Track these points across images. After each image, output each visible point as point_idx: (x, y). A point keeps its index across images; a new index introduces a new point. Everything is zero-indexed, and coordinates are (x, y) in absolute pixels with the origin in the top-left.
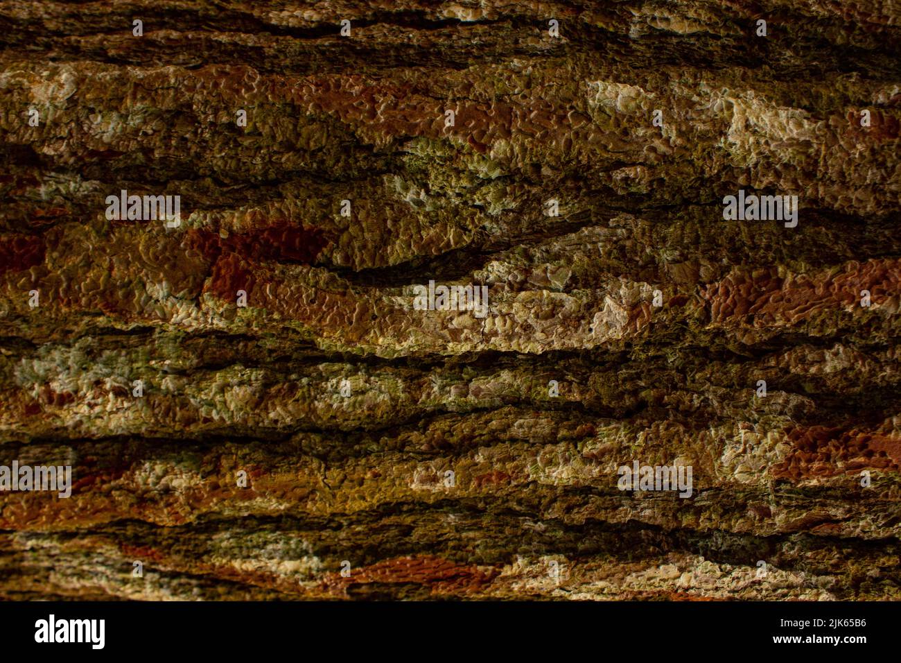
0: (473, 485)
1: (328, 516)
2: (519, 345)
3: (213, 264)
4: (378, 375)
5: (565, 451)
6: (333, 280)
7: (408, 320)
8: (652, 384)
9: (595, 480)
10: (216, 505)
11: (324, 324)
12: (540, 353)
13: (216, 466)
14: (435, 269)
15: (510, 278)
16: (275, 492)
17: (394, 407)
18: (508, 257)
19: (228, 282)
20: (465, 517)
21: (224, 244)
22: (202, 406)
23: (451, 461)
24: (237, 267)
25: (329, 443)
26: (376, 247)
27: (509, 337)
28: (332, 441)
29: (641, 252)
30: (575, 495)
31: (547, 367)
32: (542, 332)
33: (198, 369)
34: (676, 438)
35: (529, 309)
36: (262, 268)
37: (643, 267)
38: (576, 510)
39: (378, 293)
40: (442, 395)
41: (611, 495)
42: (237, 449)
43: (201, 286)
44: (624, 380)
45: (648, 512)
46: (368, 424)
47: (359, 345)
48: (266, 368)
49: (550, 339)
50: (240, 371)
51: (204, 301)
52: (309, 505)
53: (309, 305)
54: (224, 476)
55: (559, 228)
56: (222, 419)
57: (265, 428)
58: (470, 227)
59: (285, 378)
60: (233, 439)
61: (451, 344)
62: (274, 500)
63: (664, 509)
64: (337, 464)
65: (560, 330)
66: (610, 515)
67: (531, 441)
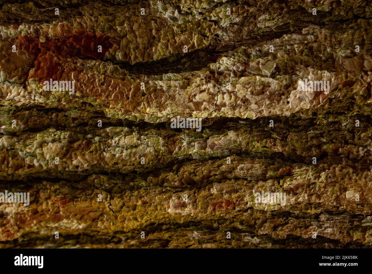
0: (210, 209)
1: (112, 234)
2: (240, 113)
3: (35, 59)
4: (146, 135)
5: (271, 186)
6: (116, 70)
7: (166, 96)
8: (331, 140)
9: (293, 207)
10: (35, 225)
11: (110, 99)
12: (254, 118)
13: (36, 197)
14: (184, 63)
15: (235, 68)
16: (76, 215)
17: (157, 156)
18: (234, 55)
19: (46, 71)
20: (205, 234)
21: (43, 46)
22: (27, 156)
23: (195, 193)
24: (51, 62)
25: (113, 181)
26: (145, 48)
27: (234, 107)
28: (115, 180)
29: (324, 51)
30: (279, 218)
31: (259, 129)
32: (256, 104)
33: (24, 131)
34: (347, 176)
35: (247, 88)
36: (69, 62)
37: (325, 61)
38: (280, 228)
39: (146, 79)
40: (189, 148)
41: (304, 218)
42: (51, 186)
43: (27, 74)
44: (312, 138)
45: (329, 230)
46: (139, 168)
47: (133, 114)
48: (71, 131)
49: (261, 109)
50: (53, 133)
51: (29, 85)
52: (99, 224)
53: (100, 86)
54: (42, 204)
55: (268, 35)
56: (41, 166)
57: (70, 171)
58: (208, 34)
59: (84, 137)
60: (48, 180)
61: (195, 113)
62: (75, 221)
63: (341, 228)
64: (119, 195)
65: (268, 102)
66: (303, 232)
67: (249, 179)
